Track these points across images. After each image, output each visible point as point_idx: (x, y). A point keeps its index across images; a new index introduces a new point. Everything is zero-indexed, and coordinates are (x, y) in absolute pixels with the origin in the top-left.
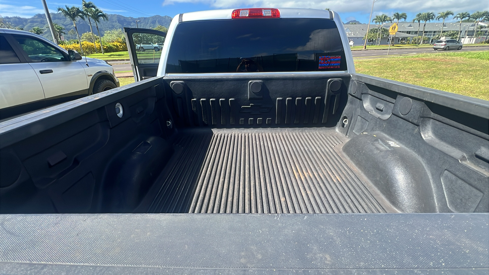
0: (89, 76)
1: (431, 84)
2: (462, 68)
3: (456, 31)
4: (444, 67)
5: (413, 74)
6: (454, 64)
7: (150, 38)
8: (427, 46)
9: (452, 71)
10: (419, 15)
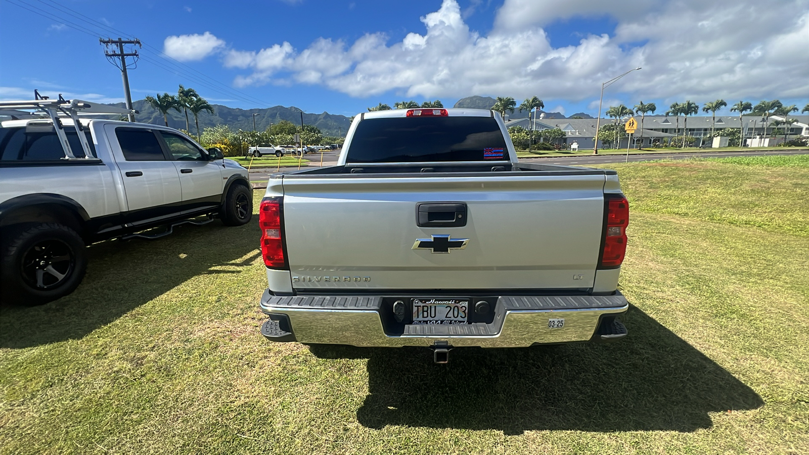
0: (224, 178)
1: (669, 195)
2: (710, 175)
3: (737, 128)
4: (687, 174)
5: (646, 184)
6: (701, 170)
7: (272, 138)
8: (694, 149)
9: (697, 180)
10: (674, 106)
